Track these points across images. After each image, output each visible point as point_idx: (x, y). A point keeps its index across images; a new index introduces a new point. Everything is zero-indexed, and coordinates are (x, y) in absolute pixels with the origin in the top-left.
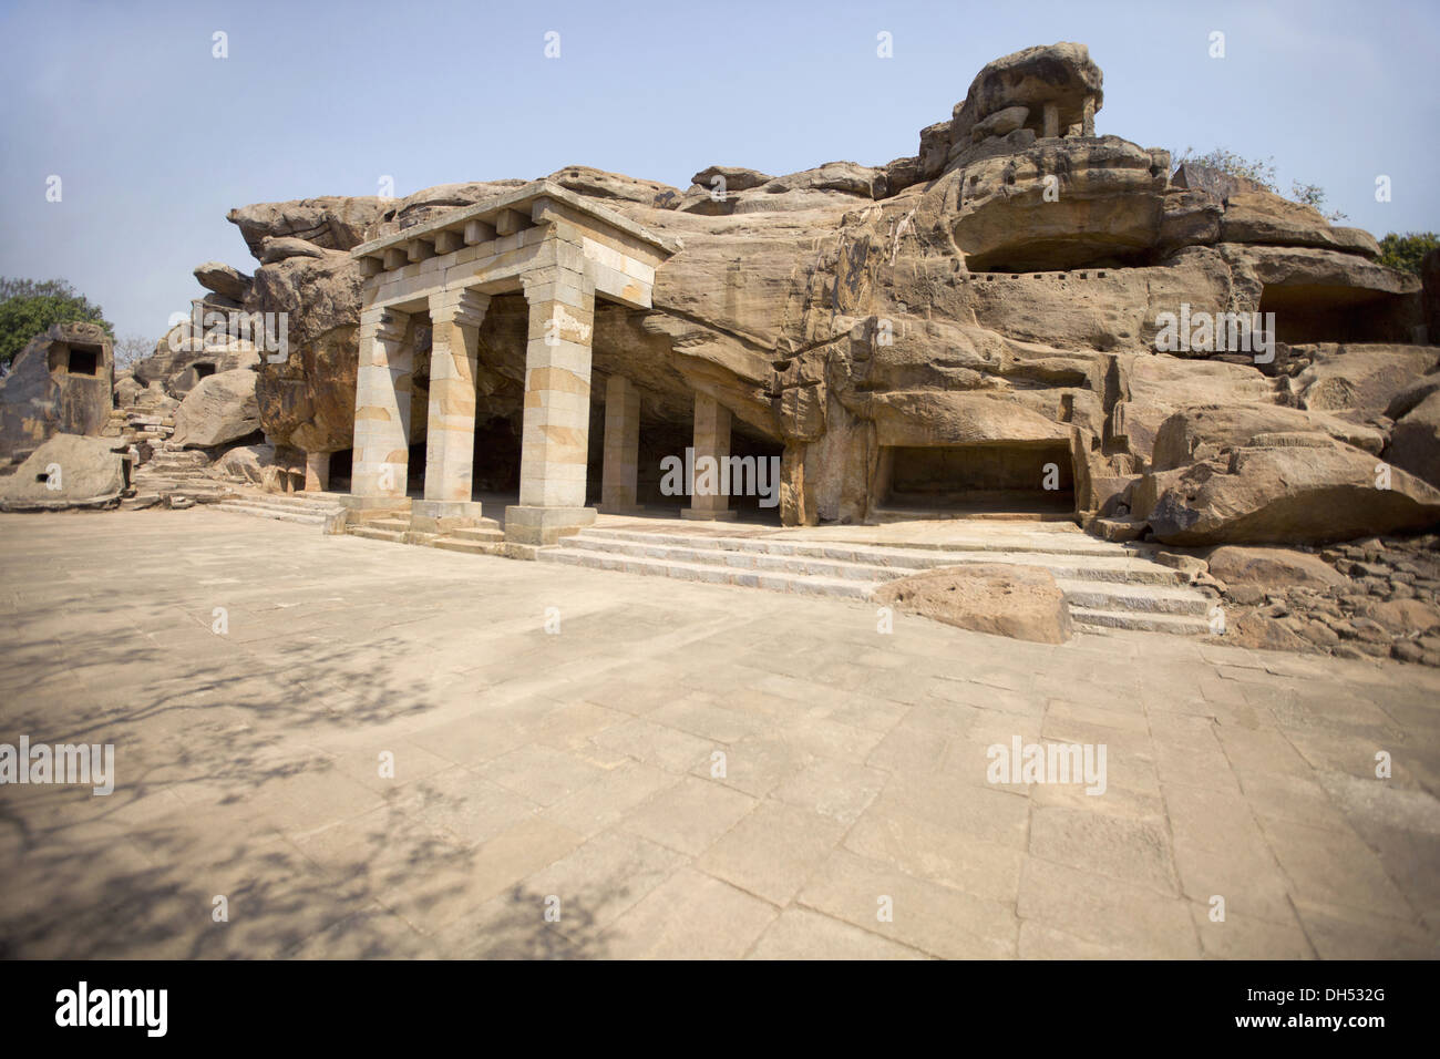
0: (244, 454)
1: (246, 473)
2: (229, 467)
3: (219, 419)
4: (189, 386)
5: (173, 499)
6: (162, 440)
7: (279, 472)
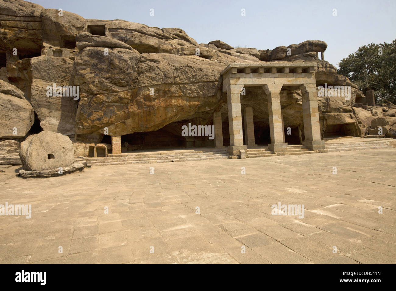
7: (90, 146)
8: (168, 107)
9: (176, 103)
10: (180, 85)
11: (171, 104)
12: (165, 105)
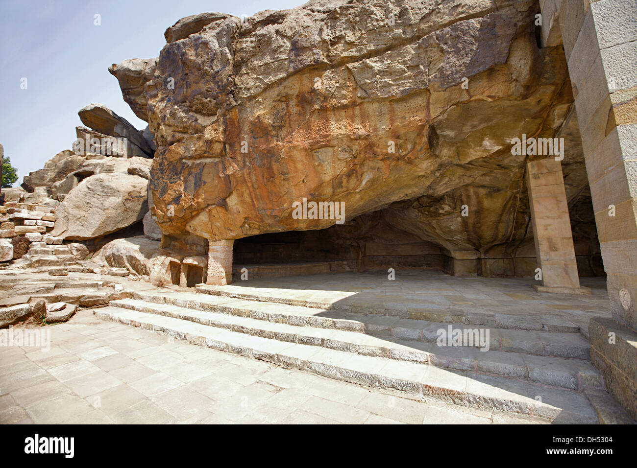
0: (122, 246)
1: (128, 265)
2: (108, 259)
3: (101, 212)
4: (68, 189)
5: (49, 306)
6: (42, 233)
7: (171, 262)
8: (317, 146)
9: (344, 131)
10: (350, 65)
11: (327, 136)
12: (307, 143)
